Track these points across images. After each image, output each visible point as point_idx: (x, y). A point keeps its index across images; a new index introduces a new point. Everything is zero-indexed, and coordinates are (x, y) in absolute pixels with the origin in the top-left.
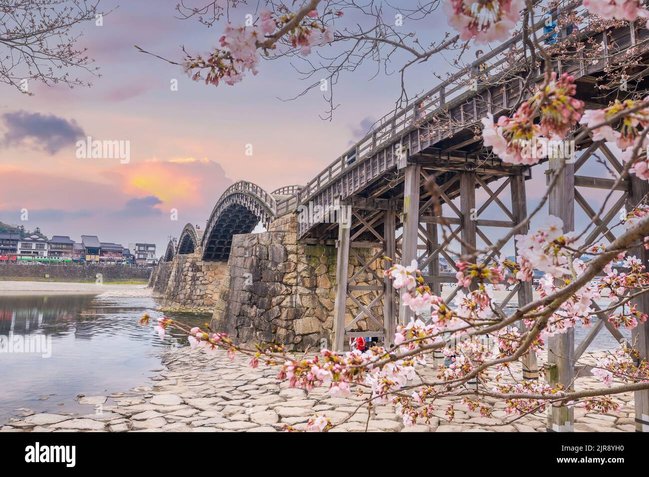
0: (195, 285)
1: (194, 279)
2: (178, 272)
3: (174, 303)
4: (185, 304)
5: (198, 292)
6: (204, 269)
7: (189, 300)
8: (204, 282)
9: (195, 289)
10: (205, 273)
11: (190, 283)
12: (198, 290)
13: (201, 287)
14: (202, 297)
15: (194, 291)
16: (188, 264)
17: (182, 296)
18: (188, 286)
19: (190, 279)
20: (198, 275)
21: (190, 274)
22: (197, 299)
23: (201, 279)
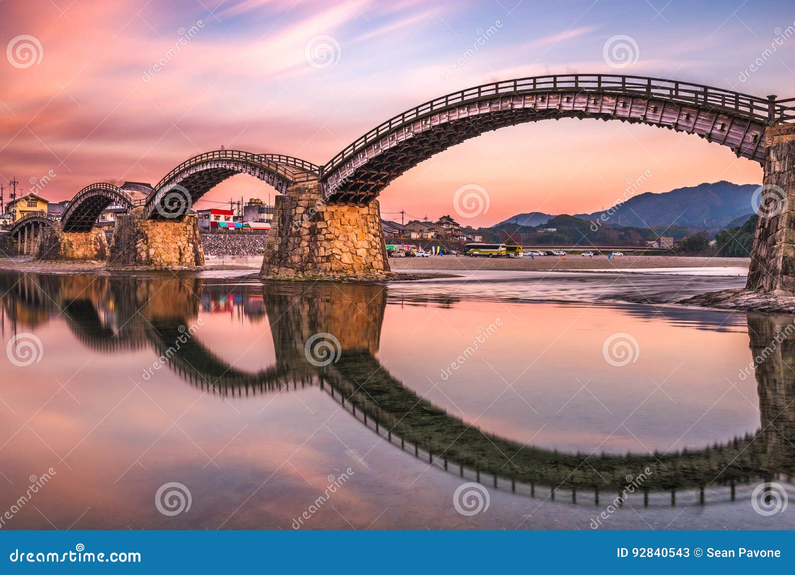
0: (316, 240)
1: (314, 232)
2: (283, 222)
3: (282, 269)
4: (302, 270)
5: (322, 252)
6: (327, 217)
7: (310, 264)
8: (328, 236)
9: (318, 248)
10: (329, 222)
11: (308, 237)
12: (322, 249)
13: (325, 243)
14: (328, 258)
15: (316, 250)
16: (300, 210)
17: (296, 259)
18: (305, 243)
19: (306, 232)
20: (319, 227)
21: (306, 224)
22: (322, 262)
23: (324, 231)
